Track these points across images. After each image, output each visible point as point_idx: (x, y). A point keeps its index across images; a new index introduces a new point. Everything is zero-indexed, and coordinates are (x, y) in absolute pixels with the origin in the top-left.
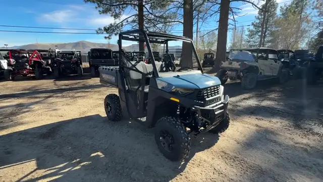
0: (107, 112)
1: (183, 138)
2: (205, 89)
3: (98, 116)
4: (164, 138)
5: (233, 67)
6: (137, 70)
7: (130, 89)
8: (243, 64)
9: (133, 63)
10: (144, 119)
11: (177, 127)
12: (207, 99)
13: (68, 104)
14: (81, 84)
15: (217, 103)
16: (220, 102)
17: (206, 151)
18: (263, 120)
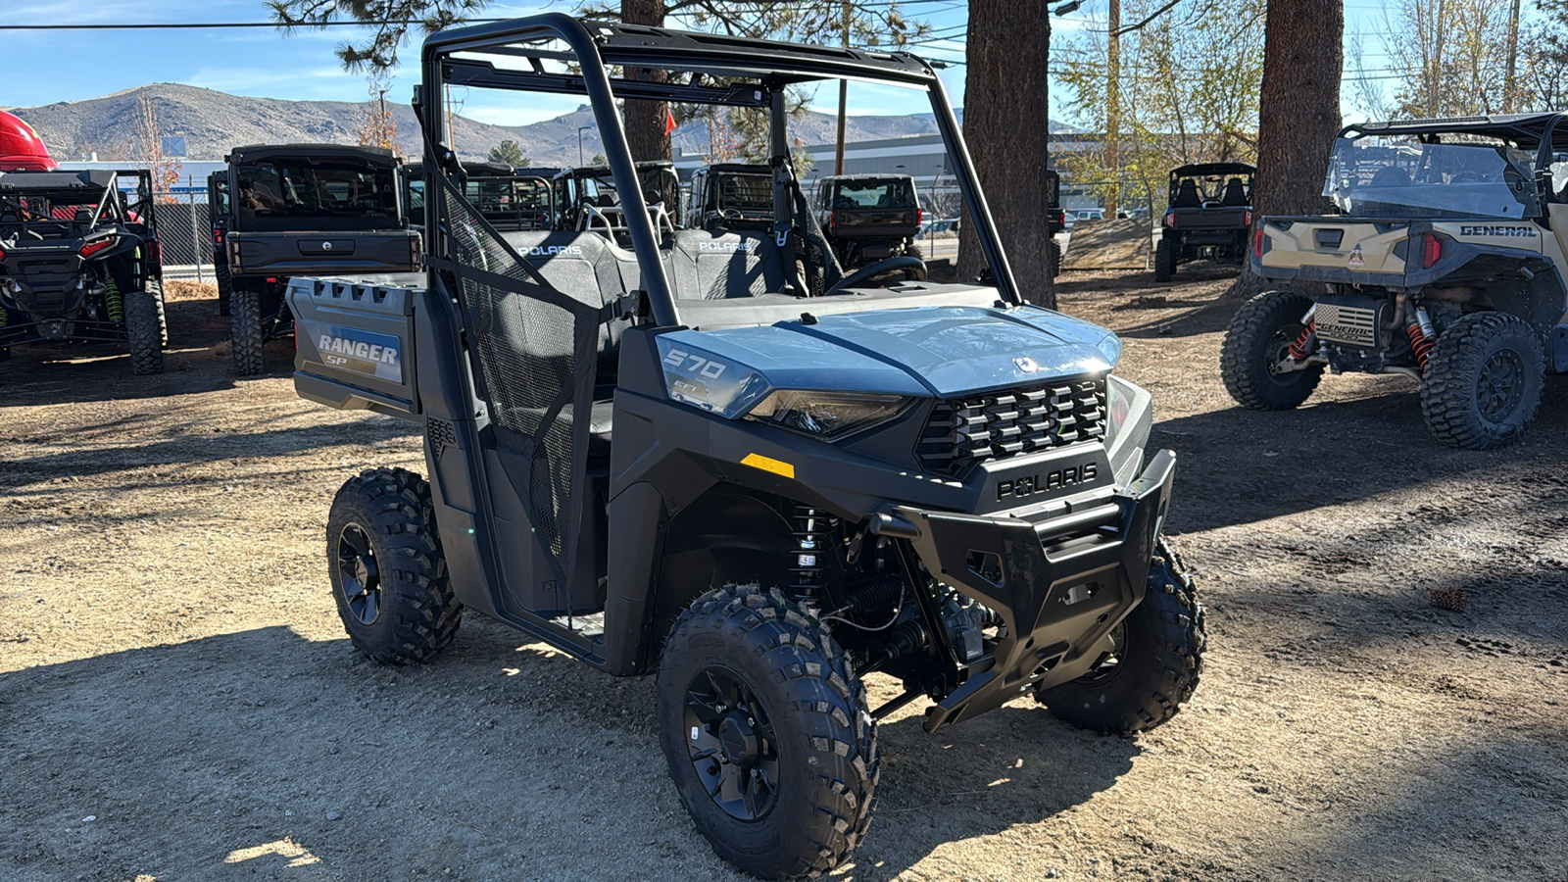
0: (350, 607)
1: (823, 707)
2: (974, 396)
3: (282, 636)
4: (714, 727)
5: (1355, 265)
6: (546, 293)
7: (504, 421)
8: (1423, 245)
9: (526, 242)
10: (592, 625)
11: (784, 638)
12: (992, 466)
13: (57, 566)
14: (156, 426)
15: (1074, 499)
16: (1105, 492)
17: (1015, 832)
18: (1506, 649)
